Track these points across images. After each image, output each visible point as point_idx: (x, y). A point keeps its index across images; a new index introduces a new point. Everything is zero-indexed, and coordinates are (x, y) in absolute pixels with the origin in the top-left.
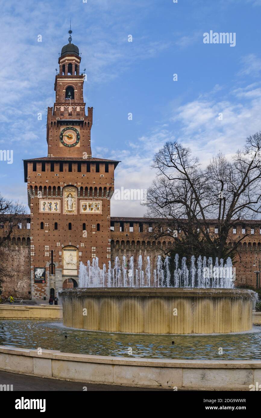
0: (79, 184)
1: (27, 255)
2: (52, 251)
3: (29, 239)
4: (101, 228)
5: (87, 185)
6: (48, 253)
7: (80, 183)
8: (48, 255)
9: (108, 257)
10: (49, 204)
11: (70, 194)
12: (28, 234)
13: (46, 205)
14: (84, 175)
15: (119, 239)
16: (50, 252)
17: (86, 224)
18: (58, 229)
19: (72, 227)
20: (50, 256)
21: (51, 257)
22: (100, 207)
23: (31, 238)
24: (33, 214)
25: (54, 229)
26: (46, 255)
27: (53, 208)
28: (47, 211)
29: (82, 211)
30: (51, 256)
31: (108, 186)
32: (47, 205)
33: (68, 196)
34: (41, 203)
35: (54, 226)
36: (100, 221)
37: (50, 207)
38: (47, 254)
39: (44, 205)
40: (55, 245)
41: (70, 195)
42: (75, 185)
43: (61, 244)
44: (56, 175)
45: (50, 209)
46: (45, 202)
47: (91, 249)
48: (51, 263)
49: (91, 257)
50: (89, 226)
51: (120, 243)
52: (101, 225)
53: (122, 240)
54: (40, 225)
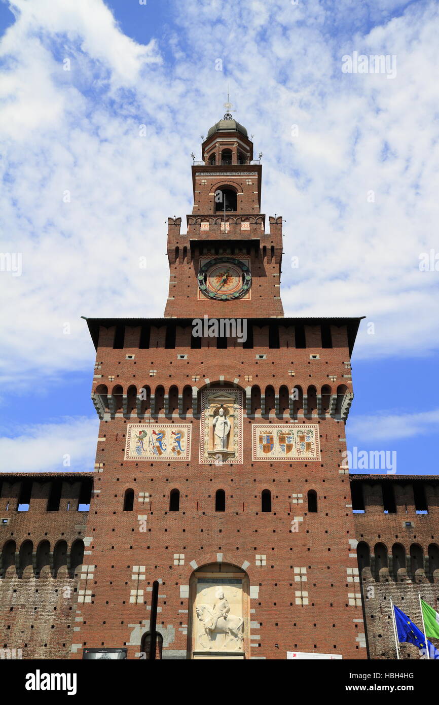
0: (249, 378)
1: (66, 604)
2: (156, 585)
3: (79, 544)
4: (320, 504)
5: (271, 382)
6: (141, 592)
7: (251, 377)
8: (141, 600)
9: (352, 603)
10: (155, 437)
11: (222, 407)
12: (78, 528)
13: (146, 440)
14: (261, 357)
15: (383, 540)
16: (150, 589)
17: (273, 494)
18: (181, 511)
19: (228, 502)
20: (145, 603)
21: (149, 608)
22: (313, 440)
23: (87, 541)
24: (101, 465)
25: (168, 509)
26: (132, 600)
27: (170, 448)
28: (149, 454)
29: (259, 454)
30: (150, 600)
31: (333, 381)
32: (150, 438)
33: (216, 413)
34: (133, 434)
35: (167, 501)
36: (315, 483)
37: (158, 444)
38: (138, 596)
39: (141, 439)
40: (167, 563)
41: (221, 410)
42: (236, 381)
43: (187, 560)
44: (179, 358)
45: (159, 450)
46: (146, 429)
47: (293, 575)
48: (147, 629)
49: (291, 604)
50: (281, 498)
51: (390, 551)
52: (320, 494)
53: (394, 541)
54: (122, 500)
